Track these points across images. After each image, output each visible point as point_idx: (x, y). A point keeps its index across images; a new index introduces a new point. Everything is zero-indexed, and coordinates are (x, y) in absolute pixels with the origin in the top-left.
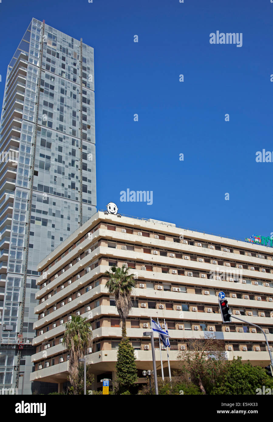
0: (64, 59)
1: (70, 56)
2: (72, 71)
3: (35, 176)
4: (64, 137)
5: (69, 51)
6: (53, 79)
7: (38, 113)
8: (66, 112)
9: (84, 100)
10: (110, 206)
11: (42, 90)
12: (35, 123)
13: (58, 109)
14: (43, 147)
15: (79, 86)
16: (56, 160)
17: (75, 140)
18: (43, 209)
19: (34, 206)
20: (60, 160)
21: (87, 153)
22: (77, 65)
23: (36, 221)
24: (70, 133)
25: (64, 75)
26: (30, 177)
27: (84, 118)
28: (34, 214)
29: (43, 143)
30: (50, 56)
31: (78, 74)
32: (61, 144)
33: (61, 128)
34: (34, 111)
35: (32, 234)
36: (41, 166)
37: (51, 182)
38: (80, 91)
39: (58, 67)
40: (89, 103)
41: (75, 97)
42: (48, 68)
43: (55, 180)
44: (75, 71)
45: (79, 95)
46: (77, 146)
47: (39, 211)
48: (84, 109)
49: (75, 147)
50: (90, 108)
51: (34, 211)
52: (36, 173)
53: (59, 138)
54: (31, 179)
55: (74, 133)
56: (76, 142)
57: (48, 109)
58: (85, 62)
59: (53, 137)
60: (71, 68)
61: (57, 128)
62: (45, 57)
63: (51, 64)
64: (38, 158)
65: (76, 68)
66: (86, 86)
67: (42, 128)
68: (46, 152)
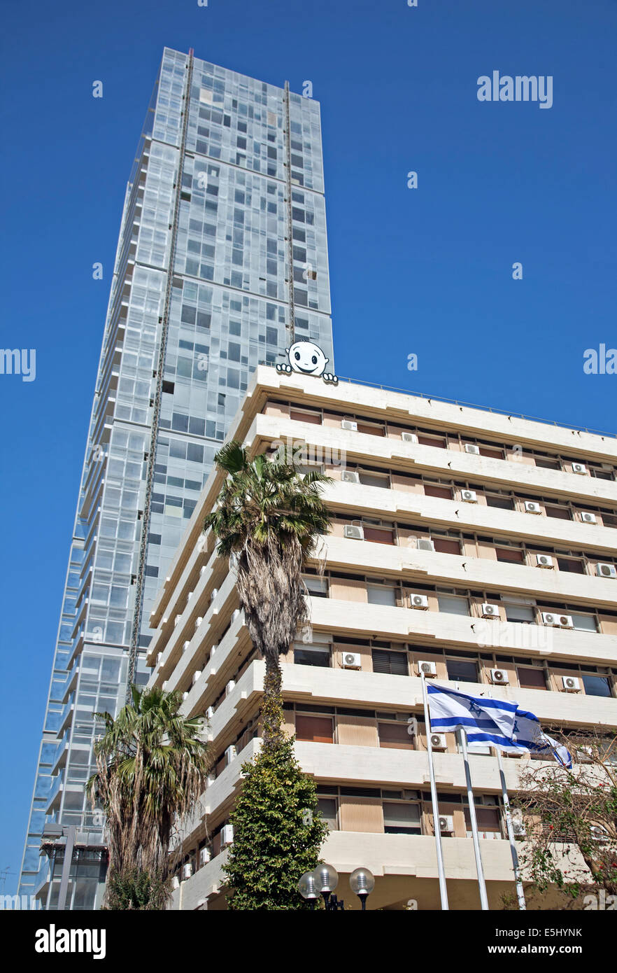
0: (242, 127)
1: (258, 121)
2: (264, 153)
3: (165, 396)
4: (246, 299)
5: (256, 111)
6: (214, 173)
7: (173, 248)
8: (248, 243)
9: (298, 215)
11: (186, 197)
12: (165, 271)
13: (229, 238)
14: (189, 326)
15: (285, 184)
16: (223, 355)
17: (276, 306)
18: (187, 477)
19: (164, 469)
20: (234, 353)
21: (309, 336)
22: (276, 139)
23: (168, 508)
24: (262, 290)
25: (244, 163)
26: (152, 396)
27: (300, 255)
28: (159, 488)
29: (188, 316)
30: (208, 124)
31: (281, 159)
32: (238, 317)
33: (236, 281)
34: (166, 244)
35: (156, 539)
36: (185, 370)
37: (210, 409)
38: (286, 195)
39: (228, 146)
40: (311, 222)
41: (273, 208)
42: (202, 148)
43: (221, 403)
44: (272, 153)
45: (285, 205)
46: (282, 320)
47: (177, 482)
48: (300, 235)
49: (275, 324)
50: (314, 233)
51: (162, 480)
52: (168, 388)
53: (232, 302)
54: (155, 403)
55: (272, 290)
56: (277, 311)
57: (202, 239)
58: (299, 132)
59: (217, 301)
60: (262, 147)
61: (227, 281)
62: (195, 126)
63: (209, 141)
64: (174, 351)
65: (274, 145)
66: (301, 183)
67: (186, 282)
68: (197, 337)
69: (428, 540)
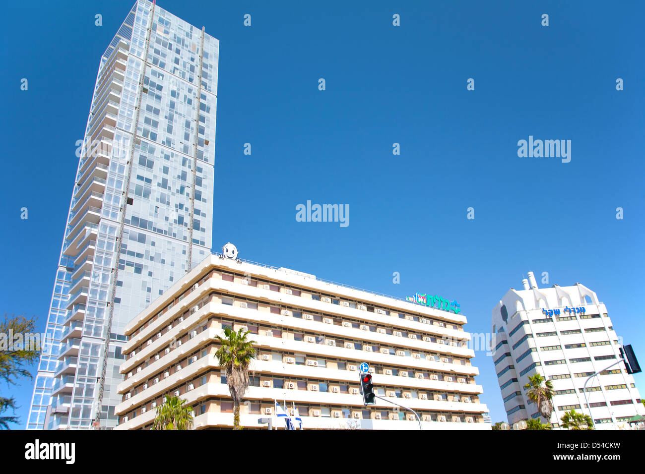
0: (178, 51)
1: (186, 49)
2: (188, 68)
3: (128, 206)
4: (173, 154)
5: (186, 42)
6: (161, 77)
7: (137, 121)
8: (176, 121)
9: (202, 107)
10: (227, 248)
11: (145, 90)
12: (132, 134)
13: (166, 117)
14: (142, 167)
15: (197, 88)
16: (159, 185)
17: (187, 159)
18: (136, 251)
19: (126, 246)
20: (164, 184)
21: (202, 177)
22: (195, 60)
23: (126, 267)
24: (181, 149)
25: (177, 73)
26: (122, 206)
27: (201, 131)
28: (124, 257)
29: (143, 161)
30: (160, 47)
31: (196, 73)
32: (167, 163)
33: (168, 142)
34: (133, 118)
35: (120, 284)
36: (138, 192)
37: (150, 215)
38: (197, 95)
39: (169, 62)
40: (208, 112)
41: (190, 102)
42: (155, 62)
43: (156, 212)
44: (192, 69)
45: (196, 100)
46: (190, 167)
47: (132, 253)
48: (202, 119)
49: (186, 169)
50: (209, 118)
51: (124, 252)
52: (130, 201)
53: (165, 155)
54: (123, 209)
55: (186, 149)
56: (187, 161)
57: (152, 116)
58: (207, 58)
59: (157, 154)
60: (187, 64)
61: (163, 143)
62: (153, 48)
63: (160, 57)
64: (134, 181)
65: (194, 64)
66: (206, 88)
67: (142, 141)
68: (145, 173)
69: (270, 331)
